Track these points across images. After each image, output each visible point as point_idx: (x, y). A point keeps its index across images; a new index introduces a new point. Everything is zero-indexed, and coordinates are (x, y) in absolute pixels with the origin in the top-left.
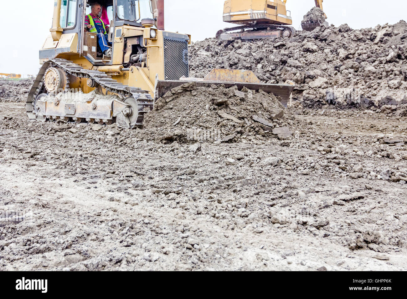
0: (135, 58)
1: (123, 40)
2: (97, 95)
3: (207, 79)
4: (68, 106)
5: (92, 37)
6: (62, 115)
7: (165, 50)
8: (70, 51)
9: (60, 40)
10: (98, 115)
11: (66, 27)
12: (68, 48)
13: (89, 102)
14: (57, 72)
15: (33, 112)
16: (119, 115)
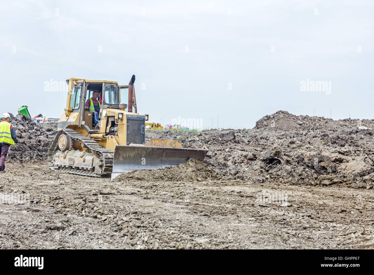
0: (112, 129)
1: (106, 118)
2: (87, 153)
3: (147, 145)
4: (70, 159)
5: (90, 115)
6: (67, 165)
7: (128, 126)
8: (75, 124)
9: (70, 116)
10: (86, 165)
11: (74, 108)
12: (73, 122)
13: (81, 157)
14: (66, 137)
15: (52, 161)
16: (96, 166)
